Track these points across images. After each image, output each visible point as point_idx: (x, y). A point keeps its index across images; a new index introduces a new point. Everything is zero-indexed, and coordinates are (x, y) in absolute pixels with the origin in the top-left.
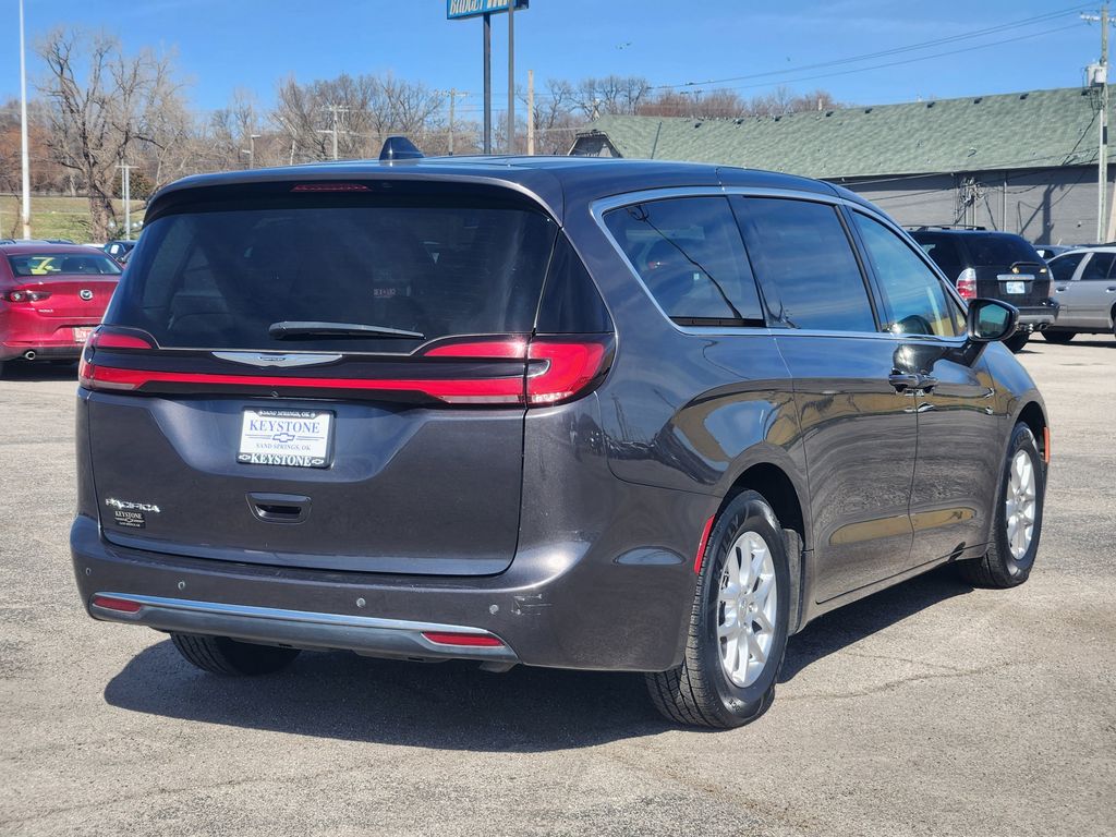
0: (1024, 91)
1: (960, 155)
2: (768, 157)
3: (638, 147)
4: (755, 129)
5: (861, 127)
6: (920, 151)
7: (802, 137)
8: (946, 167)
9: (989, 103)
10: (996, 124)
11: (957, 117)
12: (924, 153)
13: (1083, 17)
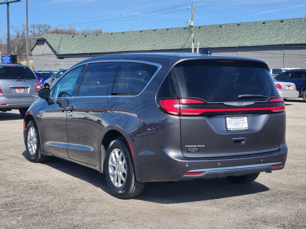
0: (168, 28)
1: (151, 45)
2: (94, 46)
3: (55, 43)
4: (90, 38)
5: (121, 38)
6: (139, 44)
7: (104, 40)
8: (147, 49)
9: (158, 31)
10: (160, 37)
11: (149, 35)
12: (140, 45)
13: (187, 7)
